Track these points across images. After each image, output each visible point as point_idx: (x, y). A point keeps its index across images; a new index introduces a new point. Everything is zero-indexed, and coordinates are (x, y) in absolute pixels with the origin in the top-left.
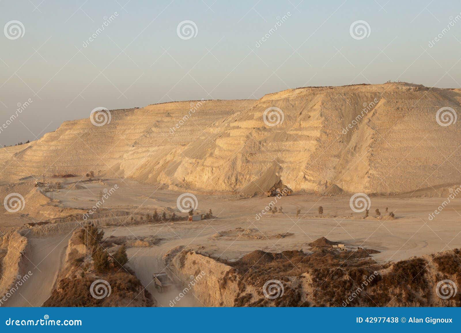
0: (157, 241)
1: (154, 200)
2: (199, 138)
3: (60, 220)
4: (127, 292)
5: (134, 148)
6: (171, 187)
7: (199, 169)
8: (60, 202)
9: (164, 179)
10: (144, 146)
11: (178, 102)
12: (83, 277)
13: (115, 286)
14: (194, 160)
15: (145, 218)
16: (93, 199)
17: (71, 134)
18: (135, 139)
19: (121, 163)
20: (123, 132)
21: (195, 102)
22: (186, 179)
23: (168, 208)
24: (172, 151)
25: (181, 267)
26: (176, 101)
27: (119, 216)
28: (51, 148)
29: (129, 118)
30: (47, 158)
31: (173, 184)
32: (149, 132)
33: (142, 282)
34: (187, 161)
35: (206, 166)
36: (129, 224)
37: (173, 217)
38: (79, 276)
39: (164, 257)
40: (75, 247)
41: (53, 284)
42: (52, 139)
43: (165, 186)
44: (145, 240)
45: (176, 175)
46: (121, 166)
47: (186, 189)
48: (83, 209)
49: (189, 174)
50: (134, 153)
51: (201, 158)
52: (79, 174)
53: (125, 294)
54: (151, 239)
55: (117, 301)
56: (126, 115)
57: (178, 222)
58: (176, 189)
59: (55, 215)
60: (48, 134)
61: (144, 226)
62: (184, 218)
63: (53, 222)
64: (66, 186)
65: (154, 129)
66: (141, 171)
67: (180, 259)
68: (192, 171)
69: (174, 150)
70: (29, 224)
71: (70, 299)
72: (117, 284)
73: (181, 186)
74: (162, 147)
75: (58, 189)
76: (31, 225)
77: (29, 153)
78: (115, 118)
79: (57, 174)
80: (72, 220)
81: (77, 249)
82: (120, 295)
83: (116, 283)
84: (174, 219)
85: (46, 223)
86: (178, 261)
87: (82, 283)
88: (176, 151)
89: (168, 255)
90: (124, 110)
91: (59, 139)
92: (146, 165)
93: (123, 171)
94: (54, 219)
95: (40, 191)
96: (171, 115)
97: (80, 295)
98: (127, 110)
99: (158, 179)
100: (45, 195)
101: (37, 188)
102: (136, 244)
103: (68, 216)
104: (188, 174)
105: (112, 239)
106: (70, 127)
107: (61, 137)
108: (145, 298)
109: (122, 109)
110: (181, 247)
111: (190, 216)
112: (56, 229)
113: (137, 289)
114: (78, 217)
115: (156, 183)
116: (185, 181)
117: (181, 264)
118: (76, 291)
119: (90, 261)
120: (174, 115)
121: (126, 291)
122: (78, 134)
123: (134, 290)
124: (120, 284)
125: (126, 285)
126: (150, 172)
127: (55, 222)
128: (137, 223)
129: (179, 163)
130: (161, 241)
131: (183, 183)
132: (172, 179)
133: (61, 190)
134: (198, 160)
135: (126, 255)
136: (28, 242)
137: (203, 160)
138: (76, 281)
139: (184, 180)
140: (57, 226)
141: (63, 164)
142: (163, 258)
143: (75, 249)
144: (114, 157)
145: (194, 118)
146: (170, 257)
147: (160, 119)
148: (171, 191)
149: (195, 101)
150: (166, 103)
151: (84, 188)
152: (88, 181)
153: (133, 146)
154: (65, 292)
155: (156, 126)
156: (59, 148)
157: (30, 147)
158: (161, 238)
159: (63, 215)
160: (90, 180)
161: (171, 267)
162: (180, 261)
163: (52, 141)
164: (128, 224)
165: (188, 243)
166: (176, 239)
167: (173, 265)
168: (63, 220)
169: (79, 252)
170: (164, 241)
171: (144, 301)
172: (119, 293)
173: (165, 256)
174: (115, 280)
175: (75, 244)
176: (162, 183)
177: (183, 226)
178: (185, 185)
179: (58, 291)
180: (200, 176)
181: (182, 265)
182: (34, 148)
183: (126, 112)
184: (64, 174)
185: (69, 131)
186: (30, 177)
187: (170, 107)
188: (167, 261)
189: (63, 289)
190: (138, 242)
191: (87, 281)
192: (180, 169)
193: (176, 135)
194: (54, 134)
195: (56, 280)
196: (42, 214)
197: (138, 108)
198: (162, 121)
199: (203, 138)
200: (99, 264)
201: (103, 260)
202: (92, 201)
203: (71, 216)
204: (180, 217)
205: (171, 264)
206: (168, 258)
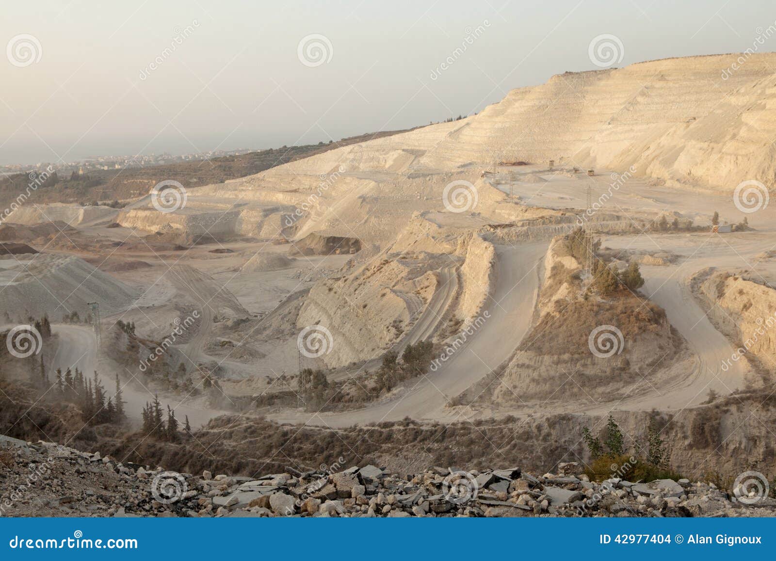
0: (673, 259)
1: (650, 201)
2: (712, 111)
3: (529, 223)
4: (649, 324)
5: (610, 126)
6: (669, 183)
7: (715, 157)
8: (520, 198)
9: (656, 171)
10: (625, 123)
11: (677, 58)
12: (586, 299)
13: (632, 315)
14: (705, 145)
15: (648, 226)
16: (565, 196)
17: (524, 107)
18: (611, 114)
19: (591, 147)
20: (595, 104)
21: (704, 58)
22: (692, 172)
23: (675, 212)
24: (670, 131)
25: (718, 297)
26: (675, 57)
27: (607, 220)
28: (496, 126)
29: (603, 83)
30: (491, 138)
31: (672, 178)
32: (633, 103)
33: (667, 313)
34: (694, 147)
35: (726, 154)
36: (625, 233)
37: (688, 225)
38: (581, 299)
39: (688, 281)
40: (559, 259)
41: (533, 306)
42: (497, 113)
43: (659, 182)
44: (656, 255)
45: (676, 166)
46: (591, 152)
47: (694, 186)
48: (554, 210)
49: (699, 165)
50: (611, 134)
51: (716, 142)
52: (533, 162)
53: (645, 326)
54: (666, 255)
55: (636, 335)
56: (599, 79)
57: (696, 234)
58: (677, 185)
59: (517, 216)
60: (492, 106)
61: (649, 237)
62: (704, 228)
63: (520, 224)
64: (522, 177)
65: (640, 99)
66: (621, 159)
67: (716, 285)
68: (702, 161)
69: (672, 130)
70: (490, 225)
71: (572, 326)
72: (635, 313)
73: (684, 183)
74: (654, 125)
75: (511, 181)
76: (492, 227)
77: (467, 131)
78: (583, 83)
79: (505, 161)
80: (544, 223)
81: (562, 262)
82: (640, 328)
83: (633, 312)
84: (690, 228)
85: (511, 225)
86: (713, 289)
87: (587, 308)
88: (675, 132)
89: (694, 279)
90: (596, 72)
91: (506, 114)
92: (629, 151)
93: (595, 159)
94: (521, 221)
95: (490, 183)
96: (666, 78)
97: (585, 322)
98: (600, 71)
99: (648, 171)
100: (497, 189)
101: (485, 178)
102: (645, 261)
103: (539, 218)
104: (696, 165)
105: (608, 252)
106: (520, 96)
107: (509, 111)
108: (670, 335)
109: (593, 71)
110: (712, 269)
111: (714, 226)
112: (526, 235)
113: (661, 321)
114: (552, 219)
115: (646, 176)
116: (692, 175)
117: (719, 293)
118: (579, 317)
119: (588, 278)
120: (670, 78)
121: (647, 323)
122: (533, 106)
123: (657, 322)
124: (639, 313)
125: (648, 315)
126: (635, 161)
127: (523, 226)
128: (636, 232)
129: (682, 149)
130: (679, 259)
131: (688, 177)
132: (670, 172)
133: (515, 182)
134: (712, 145)
135: (639, 275)
136: (495, 249)
137: (720, 144)
138: (577, 304)
139: (689, 174)
140: (527, 229)
141: (512, 147)
142: (686, 282)
143: (560, 262)
144: (582, 139)
145: (702, 81)
146: (697, 281)
147: (649, 84)
148: (669, 188)
149: (704, 56)
150: (659, 60)
151: (546, 181)
152: (548, 171)
153: (609, 124)
154: (563, 316)
155: (643, 94)
156: (507, 126)
157: (468, 124)
158: (678, 254)
159: (529, 215)
160: (551, 170)
161: (700, 296)
162: (717, 288)
163: (497, 116)
164: (623, 233)
165: (721, 263)
166: (700, 257)
167: (702, 293)
168: (531, 222)
169: (565, 267)
170: (683, 259)
171: (669, 338)
172: (637, 324)
173: (690, 280)
174: (631, 307)
175: (558, 256)
176: (654, 176)
177: (705, 240)
178: (691, 181)
179: (552, 315)
180: (715, 167)
181: (721, 294)
182: (473, 126)
183: (599, 74)
184: (513, 161)
185: (520, 102)
186: (470, 164)
187: (665, 66)
188: (692, 287)
189: (560, 312)
190: (647, 259)
191: (593, 305)
192: (682, 157)
193: (673, 108)
194: (499, 107)
195: (537, 301)
196: (500, 214)
197: (616, 69)
198: (652, 87)
199: (719, 111)
200: (606, 284)
201: (612, 279)
202: (562, 198)
203: (542, 217)
204: (699, 226)
205: (700, 292)
206: (695, 283)
